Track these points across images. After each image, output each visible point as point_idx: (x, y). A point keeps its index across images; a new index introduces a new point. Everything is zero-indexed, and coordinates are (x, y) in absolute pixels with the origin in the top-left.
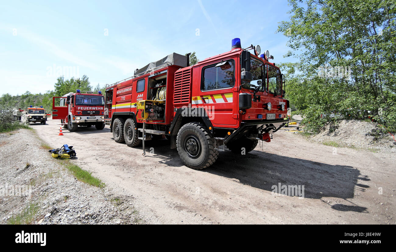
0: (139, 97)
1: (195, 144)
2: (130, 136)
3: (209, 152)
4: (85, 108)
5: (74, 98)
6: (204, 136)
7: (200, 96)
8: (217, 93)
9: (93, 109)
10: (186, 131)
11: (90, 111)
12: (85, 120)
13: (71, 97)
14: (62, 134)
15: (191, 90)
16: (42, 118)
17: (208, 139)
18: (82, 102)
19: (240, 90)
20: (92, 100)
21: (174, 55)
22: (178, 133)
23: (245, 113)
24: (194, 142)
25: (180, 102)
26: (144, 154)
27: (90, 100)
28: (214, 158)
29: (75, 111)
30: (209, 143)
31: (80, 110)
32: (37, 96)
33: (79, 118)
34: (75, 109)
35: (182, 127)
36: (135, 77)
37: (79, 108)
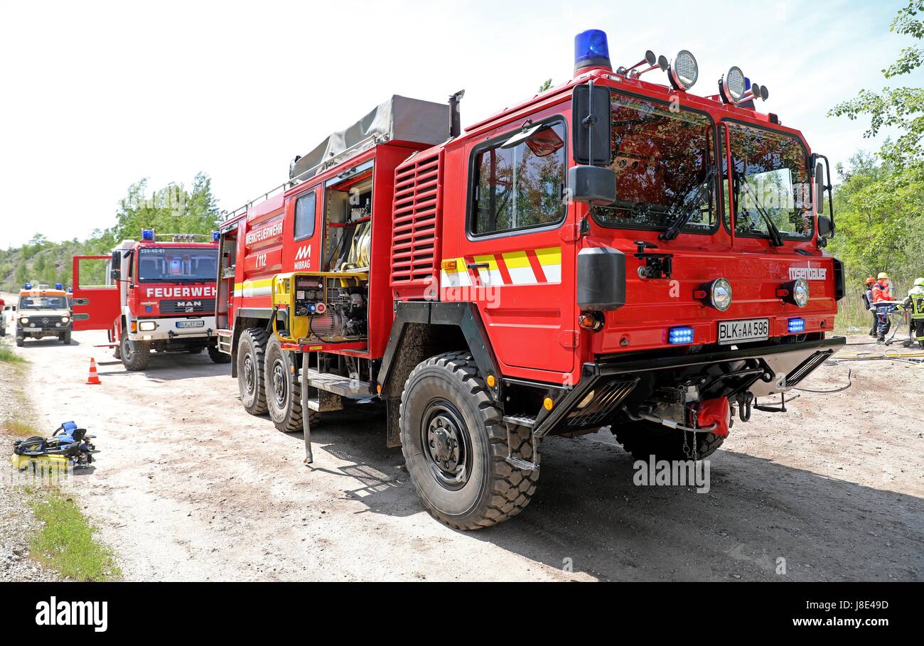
0: (300, 258)
1: (453, 435)
2: (281, 392)
3: (492, 468)
4: (168, 293)
5: (134, 258)
6: (476, 407)
7: (465, 258)
8: (514, 249)
9: (194, 294)
10: (423, 388)
11: (185, 299)
12: (171, 333)
13: (125, 256)
14: (97, 378)
15: (440, 234)
16: (58, 325)
17: (490, 422)
18: (164, 273)
19: (582, 236)
20: (193, 261)
21: (393, 104)
22: (404, 392)
23: (601, 327)
24: (447, 427)
25: (407, 277)
26: (309, 460)
27: (190, 262)
28: (515, 492)
29: (138, 302)
30: (491, 435)
31: (153, 297)
32: (66, 249)
33: (147, 325)
34: (138, 297)
35: (413, 373)
36: (292, 184)
37: (149, 292)
